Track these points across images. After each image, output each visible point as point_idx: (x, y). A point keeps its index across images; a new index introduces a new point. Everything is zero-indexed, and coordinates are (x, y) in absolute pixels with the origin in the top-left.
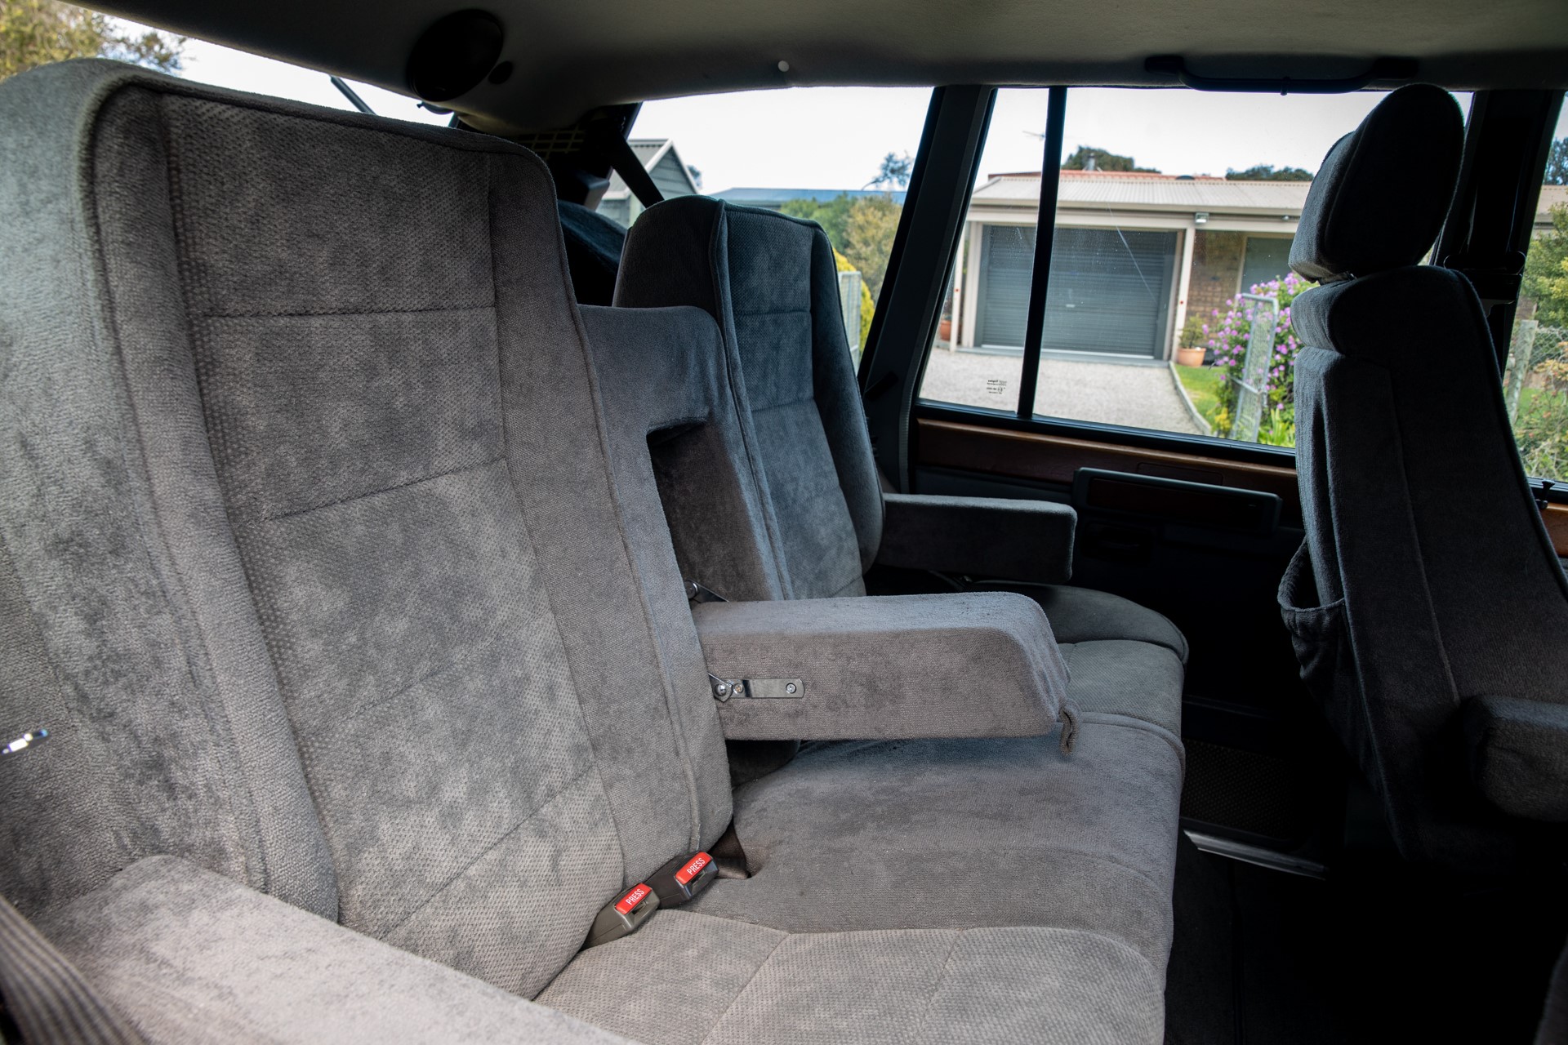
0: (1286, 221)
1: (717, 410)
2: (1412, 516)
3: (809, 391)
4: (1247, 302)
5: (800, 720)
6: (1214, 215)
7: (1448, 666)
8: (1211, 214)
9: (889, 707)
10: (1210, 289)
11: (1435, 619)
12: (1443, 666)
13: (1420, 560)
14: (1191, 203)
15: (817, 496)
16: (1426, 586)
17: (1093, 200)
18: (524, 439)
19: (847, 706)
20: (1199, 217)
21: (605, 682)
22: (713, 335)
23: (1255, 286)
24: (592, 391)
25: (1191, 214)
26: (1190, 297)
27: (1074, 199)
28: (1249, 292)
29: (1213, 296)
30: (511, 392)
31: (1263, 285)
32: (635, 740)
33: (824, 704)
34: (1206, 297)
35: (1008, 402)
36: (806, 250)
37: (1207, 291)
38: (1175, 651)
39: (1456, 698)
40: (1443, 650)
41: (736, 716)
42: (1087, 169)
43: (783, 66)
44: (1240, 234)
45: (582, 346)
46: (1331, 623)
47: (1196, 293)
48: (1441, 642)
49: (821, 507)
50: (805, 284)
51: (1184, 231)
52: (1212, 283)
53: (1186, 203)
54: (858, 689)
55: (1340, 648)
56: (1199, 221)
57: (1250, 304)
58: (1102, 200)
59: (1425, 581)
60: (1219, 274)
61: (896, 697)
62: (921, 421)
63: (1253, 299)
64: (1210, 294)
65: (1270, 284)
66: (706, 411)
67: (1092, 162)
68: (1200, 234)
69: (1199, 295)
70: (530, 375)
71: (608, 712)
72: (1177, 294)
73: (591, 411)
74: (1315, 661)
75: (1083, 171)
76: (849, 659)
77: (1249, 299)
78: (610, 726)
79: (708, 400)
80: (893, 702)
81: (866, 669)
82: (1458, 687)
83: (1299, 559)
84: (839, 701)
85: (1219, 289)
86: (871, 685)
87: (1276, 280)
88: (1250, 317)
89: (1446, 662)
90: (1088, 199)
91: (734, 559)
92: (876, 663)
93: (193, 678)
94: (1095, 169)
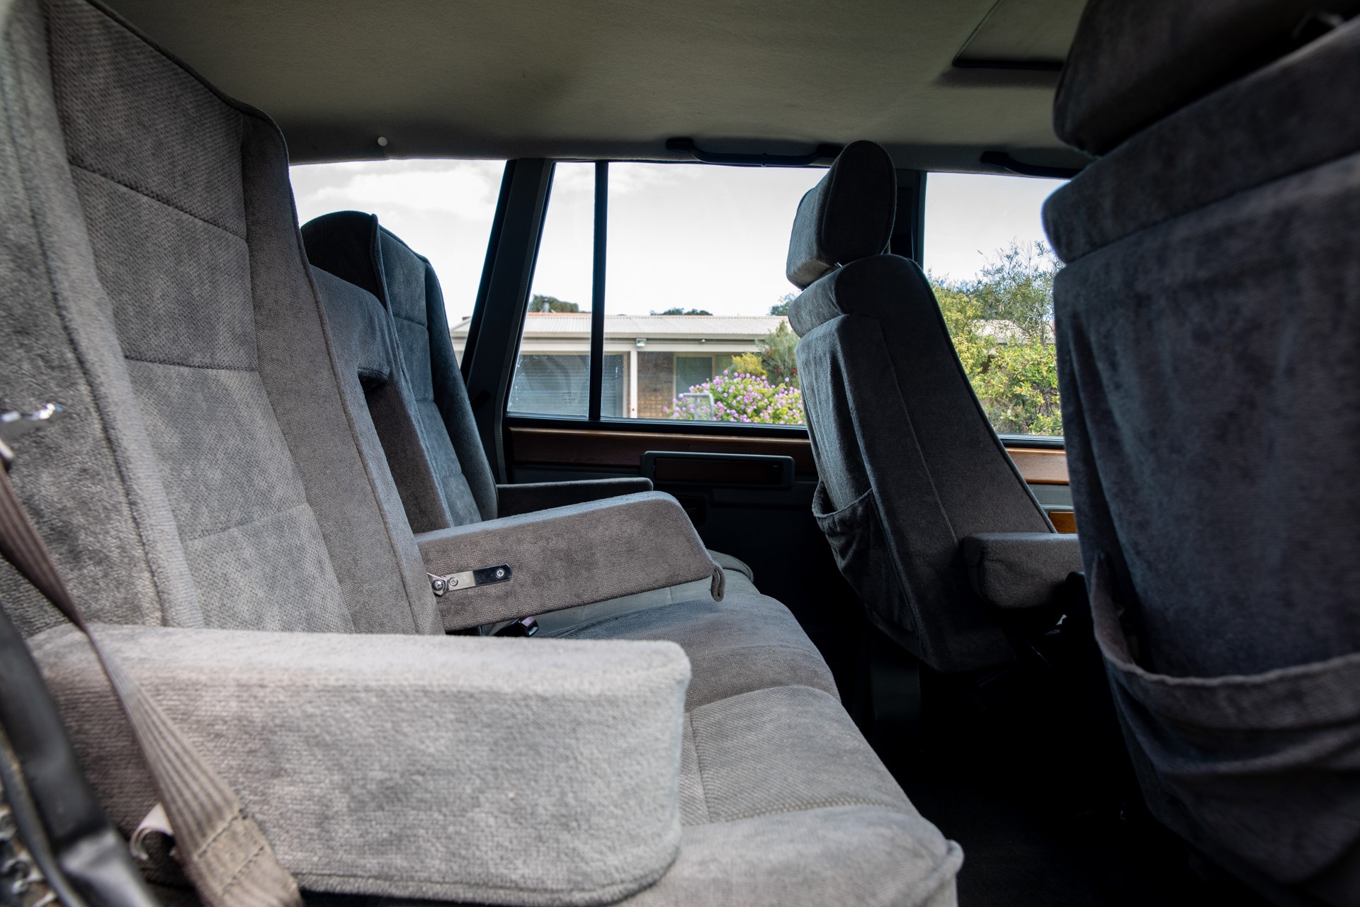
0: (703, 343)
1: (395, 372)
2: (908, 418)
3: (431, 396)
4: (688, 399)
5: (510, 600)
6: (649, 340)
7: (947, 519)
8: (648, 339)
9: (585, 574)
10: (653, 398)
11: (934, 487)
12: (944, 519)
13: (918, 447)
14: (631, 331)
15: (450, 476)
16: (925, 464)
17: (555, 331)
18: (274, 356)
19: (550, 580)
20: (639, 342)
21: (357, 565)
22: (383, 314)
23: (692, 387)
24: (322, 324)
25: (633, 340)
26: (639, 405)
27: (539, 331)
28: (689, 391)
29: (656, 404)
30: (261, 315)
31: (698, 386)
32: (385, 616)
33: (529, 581)
34: (651, 405)
35: (580, 411)
36: (423, 275)
37: (651, 400)
38: (744, 573)
39: (956, 540)
40: (942, 509)
41: (453, 607)
42: (543, 311)
43: (382, 141)
44: (672, 354)
45: (312, 287)
46: (863, 511)
47: (643, 402)
48: (940, 502)
49: (454, 485)
50: (423, 303)
51: (629, 353)
52: (654, 394)
53: (627, 331)
54: (558, 564)
55: (872, 528)
56: (639, 345)
57: (691, 400)
58: (562, 330)
59: (924, 461)
60: (659, 386)
61: (590, 565)
62: (513, 429)
63: (693, 396)
64: (654, 402)
65: (704, 385)
66: (388, 370)
67: (547, 306)
68: (641, 355)
69: (645, 404)
70: (276, 302)
71: (362, 591)
72: (629, 404)
73: (323, 340)
74: (854, 547)
75: (540, 313)
76: (547, 539)
77: (689, 396)
78: (365, 603)
79: (389, 362)
80: (588, 570)
81: (562, 545)
82: (955, 533)
83: (820, 492)
84: (542, 577)
85: (660, 398)
86: (568, 558)
87: (707, 382)
88: (692, 411)
89: (946, 516)
90: (551, 330)
91: (416, 498)
92: (571, 539)
93: (111, 442)
94: (550, 311)
